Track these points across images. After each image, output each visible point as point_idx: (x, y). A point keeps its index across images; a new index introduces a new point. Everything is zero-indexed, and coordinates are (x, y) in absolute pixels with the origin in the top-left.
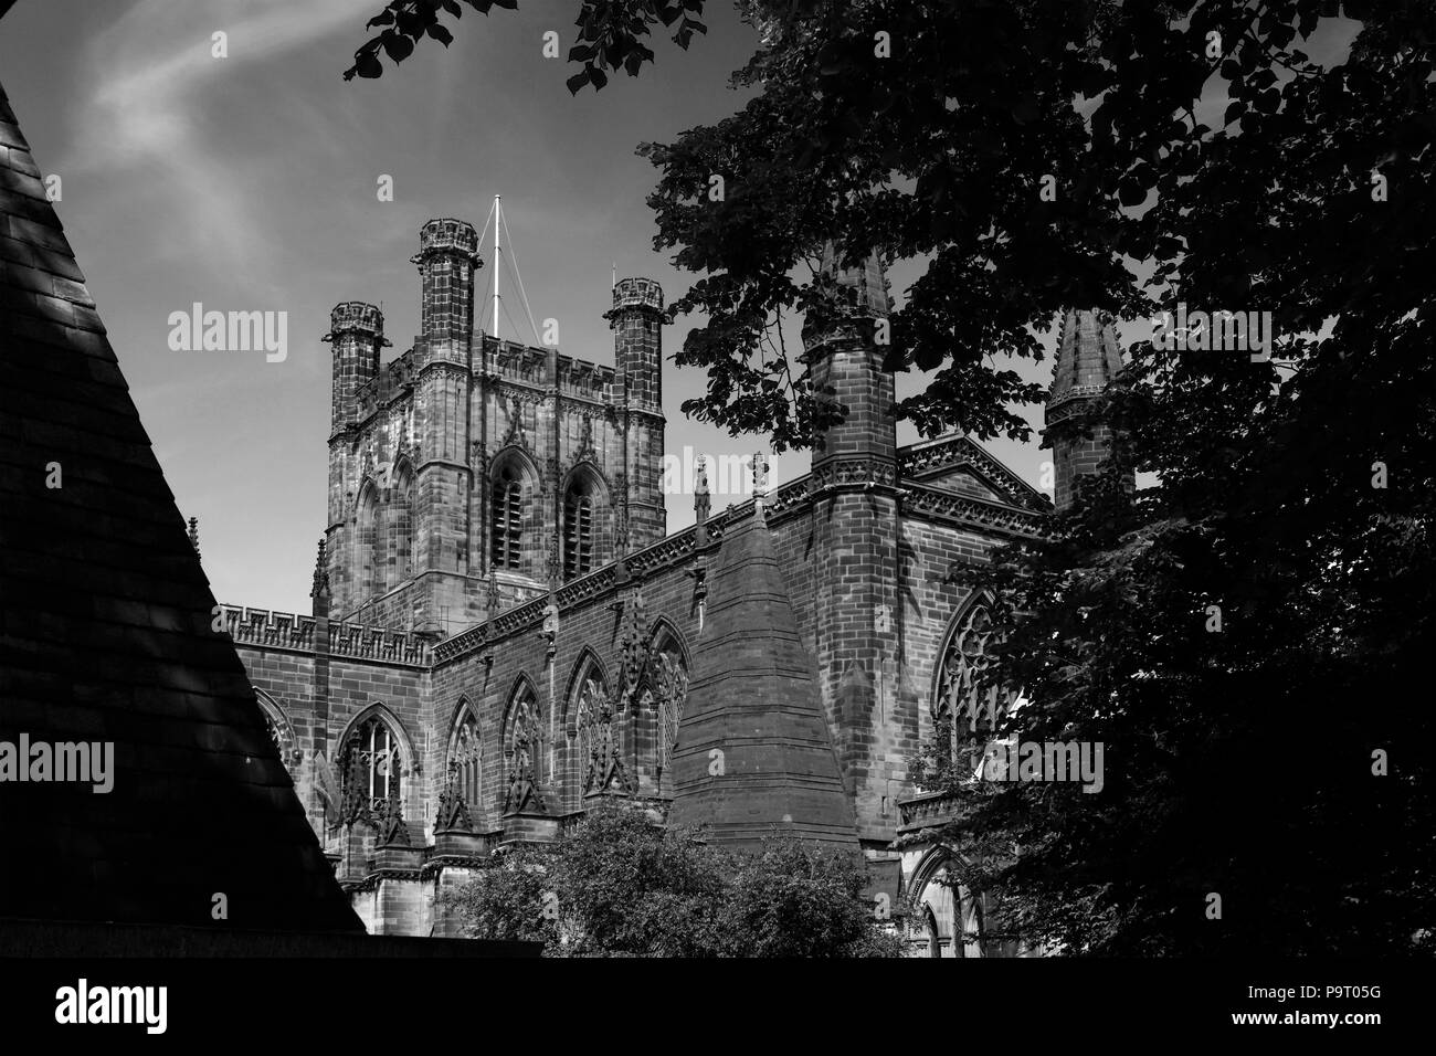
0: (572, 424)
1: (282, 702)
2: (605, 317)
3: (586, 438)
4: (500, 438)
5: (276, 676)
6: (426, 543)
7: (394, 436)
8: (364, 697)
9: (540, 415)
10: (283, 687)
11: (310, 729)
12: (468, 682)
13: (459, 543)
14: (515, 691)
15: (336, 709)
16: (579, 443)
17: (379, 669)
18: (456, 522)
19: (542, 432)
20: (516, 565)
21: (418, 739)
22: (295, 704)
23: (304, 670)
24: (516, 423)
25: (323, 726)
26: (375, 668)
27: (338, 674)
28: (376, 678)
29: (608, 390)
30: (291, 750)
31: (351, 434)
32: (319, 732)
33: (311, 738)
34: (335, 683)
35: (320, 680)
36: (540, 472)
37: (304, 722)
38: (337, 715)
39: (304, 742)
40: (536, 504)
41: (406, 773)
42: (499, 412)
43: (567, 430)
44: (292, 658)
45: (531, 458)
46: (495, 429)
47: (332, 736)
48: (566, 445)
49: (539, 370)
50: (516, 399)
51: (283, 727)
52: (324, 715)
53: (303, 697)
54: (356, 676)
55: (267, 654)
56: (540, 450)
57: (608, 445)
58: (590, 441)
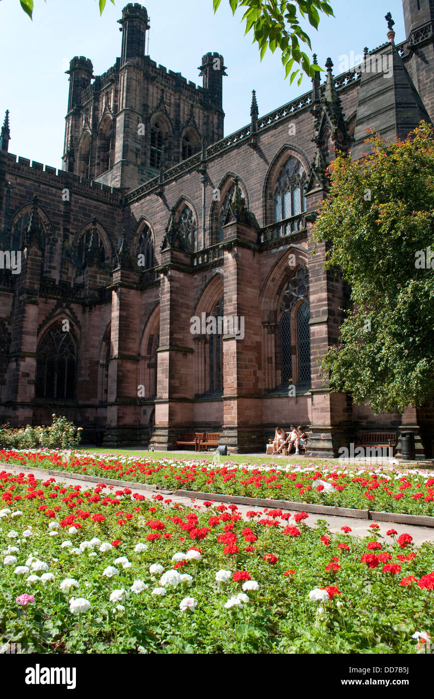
0: (185, 108)
1: (48, 211)
2: (198, 69)
3: (191, 115)
4: (155, 106)
5: (46, 198)
6: (121, 148)
8: (89, 216)
9: (173, 101)
10: (49, 204)
11: (62, 228)
13: (137, 149)
15: (75, 220)
16: (189, 117)
17: (97, 203)
18: (135, 138)
19: (173, 108)
21: (114, 241)
22: (54, 214)
24: (162, 100)
25: (68, 227)
26: (95, 202)
27: (77, 202)
28: (95, 207)
30: (51, 237)
32: (66, 230)
33: (62, 232)
34: (75, 206)
36: (172, 126)
37: (59, 224)
38: (75, 223)
39: (59, 234)
40: (171, 140)
41: (108, 258)
42: (155, 95)
43: (184, 110)
44: (54, 190)
45: (169, 118)
46: (153, 102)
47: (72, 234)
48: (184, 117)
49: (172, 81)
50: (163, 91)
51: (48, 225)
52: (69, 222)
53: (59, 211)
54: (86, 205)
55: (42, 186)
56: (172, 116)
57: (201, 121)
58: (194, 117)
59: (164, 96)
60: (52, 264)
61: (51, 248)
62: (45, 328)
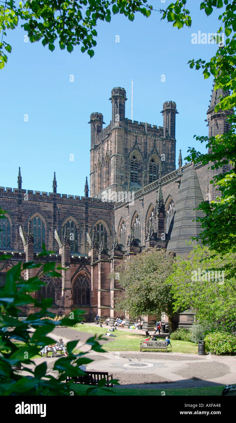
0: (150, 143)
1: (77, 219)
2: (161, 112)
3: (155, 147)
4: (132, 147)
5: (76, 212)
6: (113, 177)
7: (105, 148)
8: (98, 217)
9: (143, 141)
10: (78, 215)
11: (84, 225)
12: (123, 213)
13: (121, 176)
14: (134, 215)
15: (91, 220)
16: (153, 148)
17: (101, 210)
18: (120, 170)
19: (143, 145)
20: (136, 182)
21: (111, 227)
22: (81, 219)
23: (83, 210)
24: (136, 143)
25: (87, 224)
26: (100, 209)
27: (91, 211)
28: (101, 212)
29: (161, 133)
30: (80, 231)
31: (95, 148)
32: (87, 226)
33: (85, 227)
34: (90, 214)
35: (86, 213)
36: (142, 156)
37: (83, 224)
38: (91, 222)
39: (83, 229)
40: (142, 165)
41: (108, 236)
42: (132, 140)
43: (150, 145)
44: (80, 207)
45: (140, 152)
46: (130, 145)
47: (90, 227)
48: (150, 149)
49: (142, 128)
50: (136, 136)
51: (78, 225)
52: (88, 222)
53: (83, 217)
54: (96, 212)
55: (74, 206)
56: (142, 150)
57: (161, 148)
58: (156, 147)
59: (138, 140)
60: (81, 243)
61: (80, 236)
62: (75, 277)
